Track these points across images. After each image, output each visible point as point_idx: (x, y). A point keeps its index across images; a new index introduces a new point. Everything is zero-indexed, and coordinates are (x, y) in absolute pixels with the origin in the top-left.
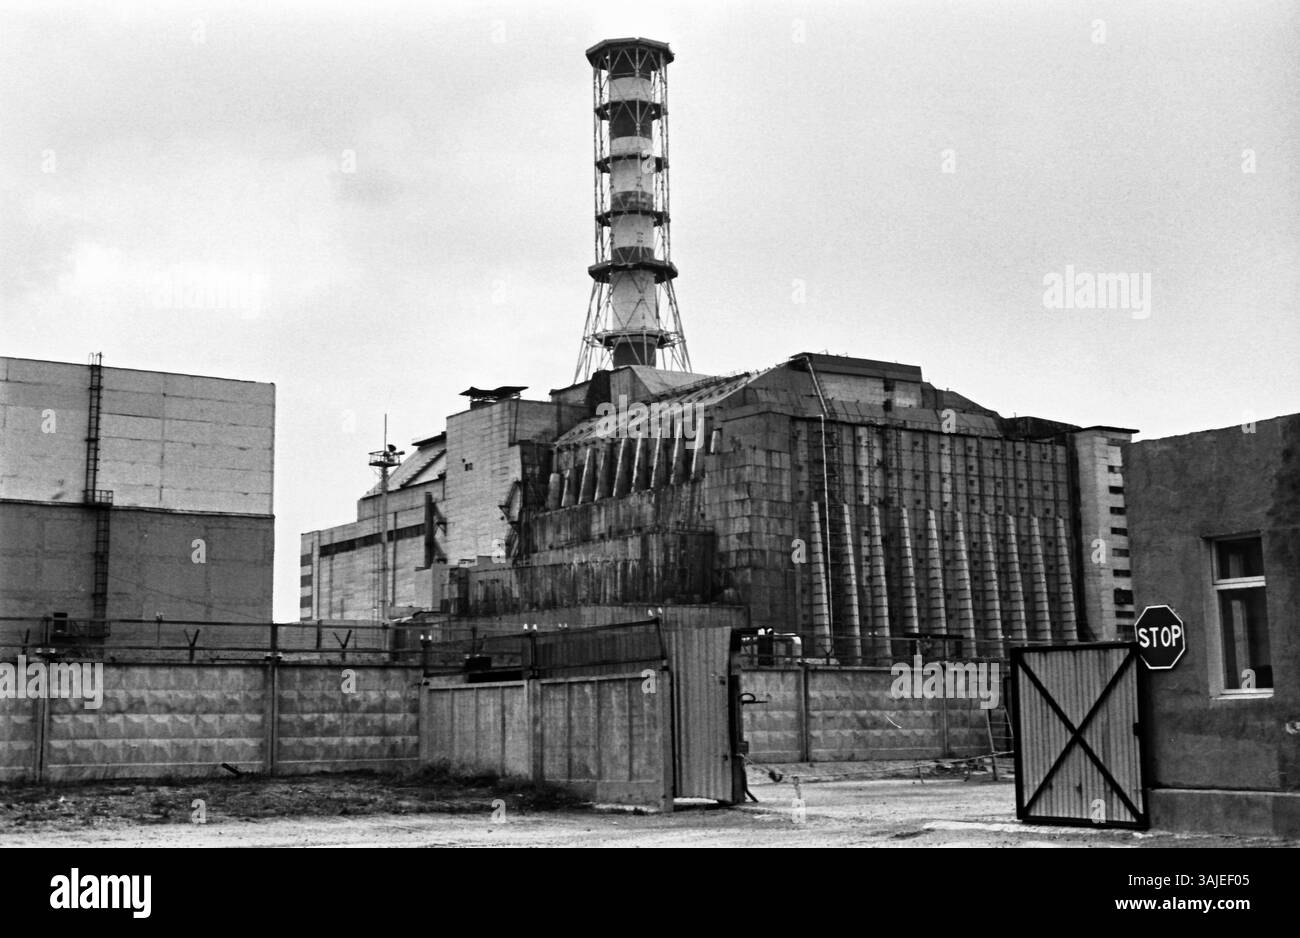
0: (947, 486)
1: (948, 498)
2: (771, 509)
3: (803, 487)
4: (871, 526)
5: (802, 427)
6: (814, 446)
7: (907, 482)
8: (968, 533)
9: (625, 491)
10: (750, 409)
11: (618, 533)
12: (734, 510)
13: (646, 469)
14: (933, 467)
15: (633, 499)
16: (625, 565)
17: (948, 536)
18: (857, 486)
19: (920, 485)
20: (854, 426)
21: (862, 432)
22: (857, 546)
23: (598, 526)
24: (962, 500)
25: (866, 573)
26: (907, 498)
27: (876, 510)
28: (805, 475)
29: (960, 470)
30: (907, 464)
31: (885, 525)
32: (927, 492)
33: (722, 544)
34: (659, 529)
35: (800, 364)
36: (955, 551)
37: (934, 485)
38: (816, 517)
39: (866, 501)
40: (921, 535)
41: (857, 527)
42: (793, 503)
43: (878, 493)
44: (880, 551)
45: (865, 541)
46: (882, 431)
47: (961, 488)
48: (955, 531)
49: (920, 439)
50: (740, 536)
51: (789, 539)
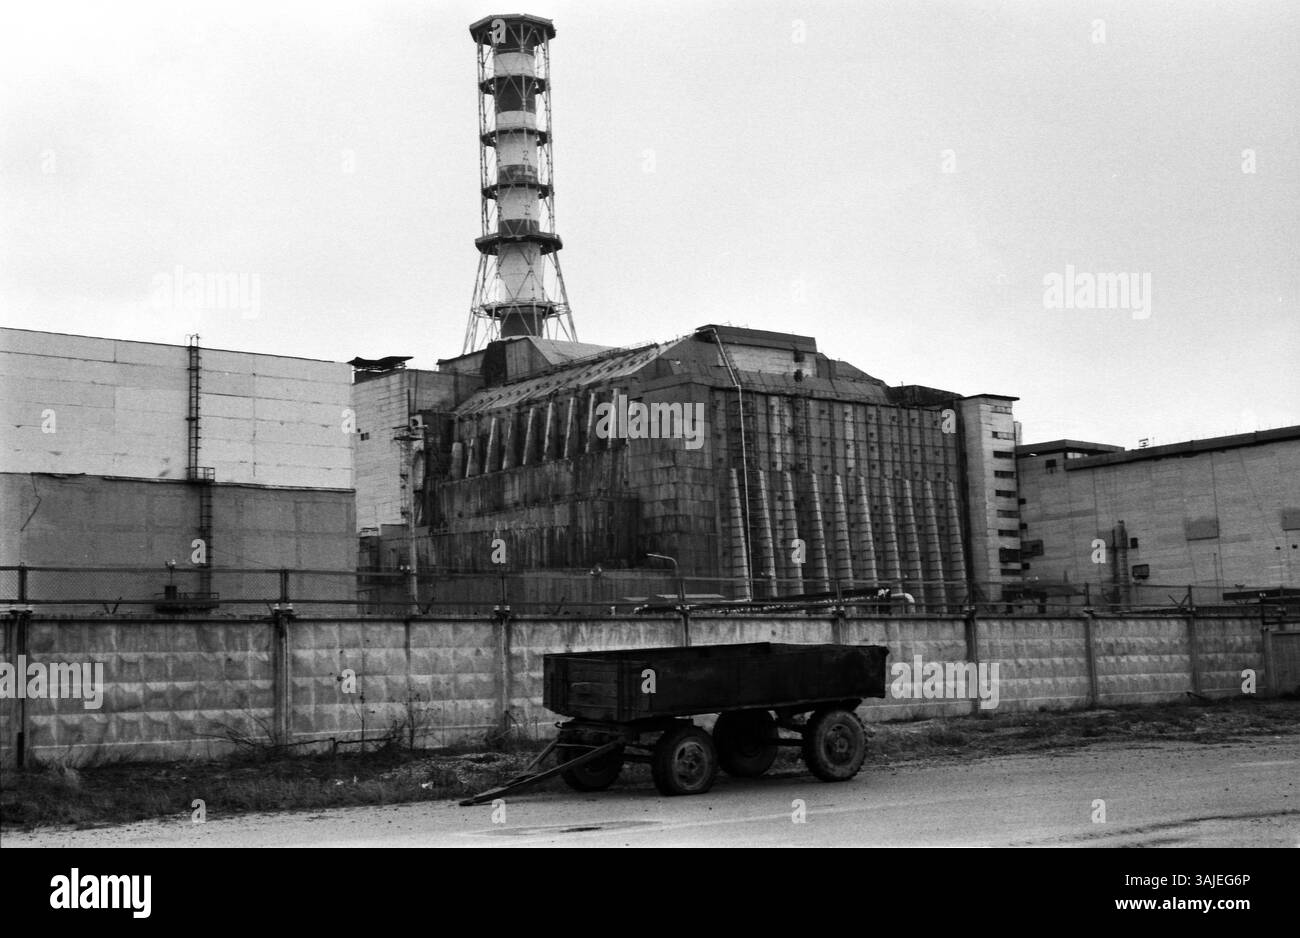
0: (851, 452)
1: (851, 463)
2: (694, 476)
3: (723, 454)
4: (785, 491)
5: (719, 396)
6: (732, 415)
7: (815, 448)
8: (870, 496)
9: (537, 459)
10: (669, 380)
11: (533, 500)
12: (659, 477)
13: (558, 439)
14: (838, 435)
15: (550, 467)
16: (552, 531)
17: (852, 500)
18: (770, 453)
19: (827, 451)
20: (767, 395)
21: (774, 401)
22: (772, 510)
23: (512, 493)
24: (864, 465)
25: (780, 536)
26: (816, 465)
27: (789, 476)
28: (723, 443)
29: (862, 436)
30: (815, 431)
31: (797, 492)
32: (833, 459)
33: (647, 510)
34: (577, 497)
35: (706, 335)
36: (859, 515)
37: (840, 452)
38: (735, 482)
39: (779, 467)
40: (830, 499)
41: (771, 492)
42: (714, 470)
43: (789, 460)
44: (793, 515)
45: (779, 505)
46: (793, 400)
47: (863, 454)
48: (859, 495)
49: (826, 407)
50: (665, 502)
51: (711, 504)
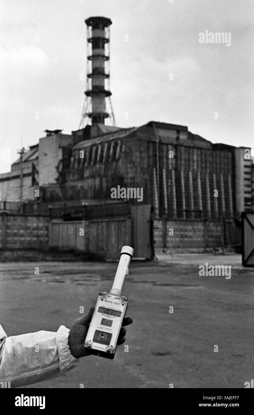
0: (195, 164)
1: (195, 168)
2: (141, 170)
3: (151, 163)
4: (171, 176)
5: (151, 145)
6: (155, 150)
7: (183, 162)
8: (201, 179)
9: (95, 163)
10: (135, 138)
11: (92, 177)
12: (129, 170)
13: (102, 157)
14: (191, 158)
15: (98, 166)
16: (95, 187)
17: (195, 180)
18: (167, 163)
19: (187, 163)
20: (167, 145)
21: (170, 147)
22: (167, 182)
23: (87, 174)
24: (200, 169)
25: (169, 191)
26: (183, 169)
27: (173, 171)
28: (151, 160)
29: (199, 159)
30: (183, 157)
31: (176, 176)
32: (189, 166)
33: (125, 181)
34: (106, 176)
35: (151, 124)
36: (197, 184)
37: (191, 164)
38: (155, 173)
39: (170, 168)
40: (187, 179)
41: (167, 176)
42: (148, 168)
43: (174, 166)
44: (174, 184)
45: (169, 181)
46: (176, 147)
47: (200, 164)
48: (197, 178)
49: (187, 149)
50: (131, 178)
51: (146, 180)
